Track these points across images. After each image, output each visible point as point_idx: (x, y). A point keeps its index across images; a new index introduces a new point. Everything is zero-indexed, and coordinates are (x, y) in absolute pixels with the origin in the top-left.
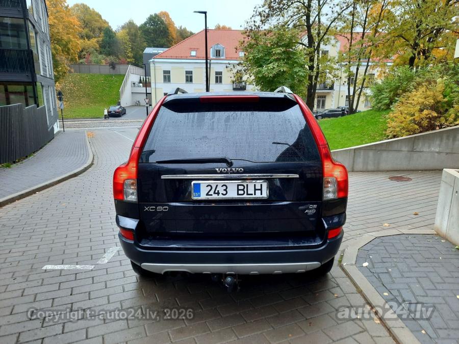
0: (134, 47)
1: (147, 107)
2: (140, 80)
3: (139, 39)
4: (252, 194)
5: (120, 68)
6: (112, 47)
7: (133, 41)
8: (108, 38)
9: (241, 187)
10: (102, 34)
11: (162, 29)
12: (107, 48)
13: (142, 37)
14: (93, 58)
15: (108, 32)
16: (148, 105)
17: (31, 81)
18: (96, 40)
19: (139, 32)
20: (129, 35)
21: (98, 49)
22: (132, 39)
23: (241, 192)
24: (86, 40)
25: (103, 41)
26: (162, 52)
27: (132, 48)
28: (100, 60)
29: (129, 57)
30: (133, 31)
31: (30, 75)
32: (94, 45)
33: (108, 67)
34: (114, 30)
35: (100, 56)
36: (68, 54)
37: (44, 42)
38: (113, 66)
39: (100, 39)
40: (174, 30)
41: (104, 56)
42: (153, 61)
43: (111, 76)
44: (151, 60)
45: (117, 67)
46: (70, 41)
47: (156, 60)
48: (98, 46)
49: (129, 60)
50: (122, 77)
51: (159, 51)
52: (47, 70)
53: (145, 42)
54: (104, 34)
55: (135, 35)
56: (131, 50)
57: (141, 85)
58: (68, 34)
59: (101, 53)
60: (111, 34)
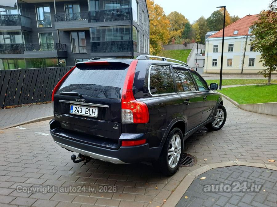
0: (201, 32)
1: (196, 68)
2: (201, 52)
3: (205, 27)
4: (91, 114)
5: (190, 46)
6: (189, 34)
7: (201, 29)
8: (187, 29)
9: (87, 110)
10: (184, 27)
11: (221, 19)
12: (186, 35)
13: (207, 26)
14: (177, 41)
15: (187, 25)
16: (197, 67)
17: (131, 55)
18: (180, 30)
19: (206, 23)
20: (199, 25)
21: (181, 36)
22: (201, 28)
23: (87, 112)
24: (175, 31)
25: (184, 31)
26: (214, 34)
27: (200, 33)
28: (181, 42)
29: (198, 39)
30: (202, 23)
31: (131, 53)
32: (179, 34)
33: (183, 45)
34: (191, 24)
35: (181, 40)
36: (163, 40)
37: (143, 35)
38: (186, 44)
39: (182, 30)
40: (229, 19)
41: (184, 39)
42: (208, 40)
43: (184, 50)
44: (207, 40)
45: (188, 45)
46: (164, 33)
47: (210, 39)
48: (181, 34)
49: (197, 40)
50: (190, 50)
51: (212, 34)
52: (144, 50)
53: (209, 28)
54: (185, 26)
55: (203, 25)
56: (199, 34)
57: (201, 54)
58: (163, 29)
59: (182, 38)
60: (189, 26)
